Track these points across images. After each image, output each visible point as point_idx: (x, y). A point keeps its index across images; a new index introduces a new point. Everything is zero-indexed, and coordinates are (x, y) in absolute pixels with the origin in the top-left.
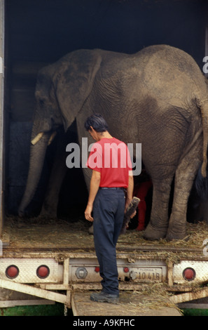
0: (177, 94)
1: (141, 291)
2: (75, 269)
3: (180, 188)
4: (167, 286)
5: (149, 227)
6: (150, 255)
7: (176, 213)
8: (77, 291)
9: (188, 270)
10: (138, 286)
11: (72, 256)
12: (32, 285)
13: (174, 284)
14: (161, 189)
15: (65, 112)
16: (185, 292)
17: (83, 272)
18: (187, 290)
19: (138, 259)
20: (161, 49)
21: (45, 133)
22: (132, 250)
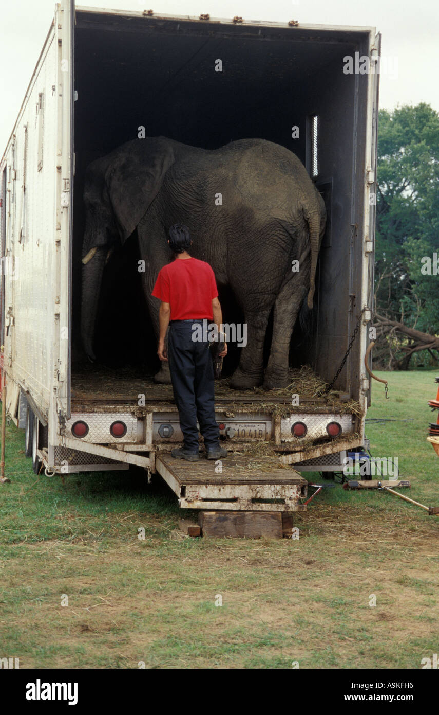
0: (280, 203)
1: (243, 451)
2: (158, 426)
3: (281, 323)
4: (274, 445)
5: (238, 374)
6: (253, 408)
7: (276, 354)
8: (164, 452)
9: (298, 425)
10: (238, 446)
11: (156, 410)
12: (106, 445)
13: (282, 442)
14: (256, 325)
15: (122, 218)
16: (295, 452)
17: (168, 430)
18: (298, 449)
19: (238, 413)
20: (256, 144)
21: (100, 248)
22: (230, 402)
